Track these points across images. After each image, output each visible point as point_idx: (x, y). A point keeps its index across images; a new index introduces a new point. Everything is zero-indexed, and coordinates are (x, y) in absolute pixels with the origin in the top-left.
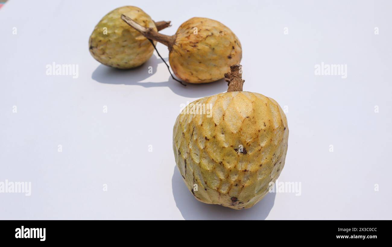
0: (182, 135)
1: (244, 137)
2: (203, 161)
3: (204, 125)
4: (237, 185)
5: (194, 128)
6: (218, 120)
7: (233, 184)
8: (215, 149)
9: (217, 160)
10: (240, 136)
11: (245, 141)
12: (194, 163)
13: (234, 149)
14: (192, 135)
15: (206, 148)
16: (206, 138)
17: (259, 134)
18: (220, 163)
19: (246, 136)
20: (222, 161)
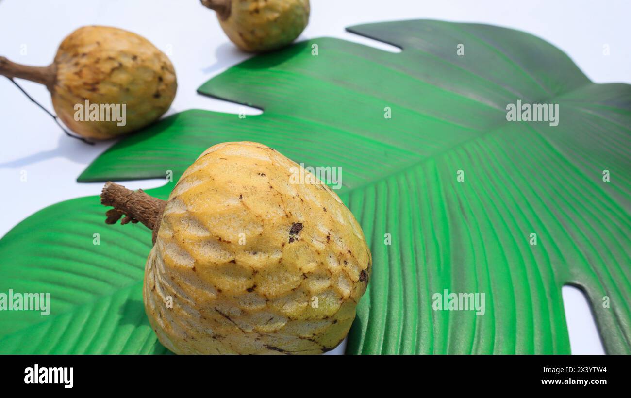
0: (216, 341)
1: (274, 217)
2: (287, 311)
3: (221, 287)
4: (346, 262)
5: (217, 310)
6: (225, 254)
7: (343, 267)
8: (276, 279)
9: (297, 281)
10: (270, 224)
11: (281, 219)
12: (282, 330)
13: (289, 242)
14: (227, 317)
15: (268, 295)
16: (250, 290)
17: (275, 189)
18: (305, 279)
19: (273, 212)
20: (302, 274)
